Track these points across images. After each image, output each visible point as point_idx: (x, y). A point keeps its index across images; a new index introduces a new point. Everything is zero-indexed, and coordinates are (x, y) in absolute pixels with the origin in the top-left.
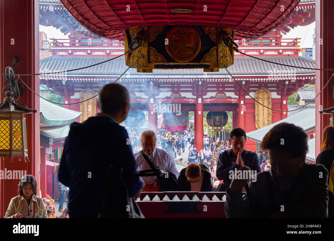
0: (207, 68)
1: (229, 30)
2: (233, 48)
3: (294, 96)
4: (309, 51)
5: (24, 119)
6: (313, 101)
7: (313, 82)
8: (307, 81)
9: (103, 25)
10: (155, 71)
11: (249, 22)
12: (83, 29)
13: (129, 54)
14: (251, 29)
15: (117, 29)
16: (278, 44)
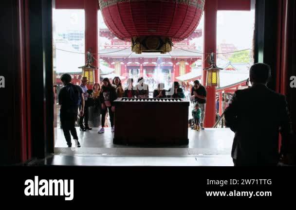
0: (162, 52)
1: (170, 38)
2: (171, 45)
3: (194, 64)
4: (199, 47)
5: (94, 71)
6: (200, 66)
7: (200, 59)
8: (199, 59)
9: (123, 36)
10: (142, 53)
11: (177, 35)
12: (116, 38)
13: (133, 47)
14: (178, 38)
15: (128, 37)
16: (188, 45)
